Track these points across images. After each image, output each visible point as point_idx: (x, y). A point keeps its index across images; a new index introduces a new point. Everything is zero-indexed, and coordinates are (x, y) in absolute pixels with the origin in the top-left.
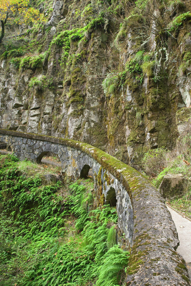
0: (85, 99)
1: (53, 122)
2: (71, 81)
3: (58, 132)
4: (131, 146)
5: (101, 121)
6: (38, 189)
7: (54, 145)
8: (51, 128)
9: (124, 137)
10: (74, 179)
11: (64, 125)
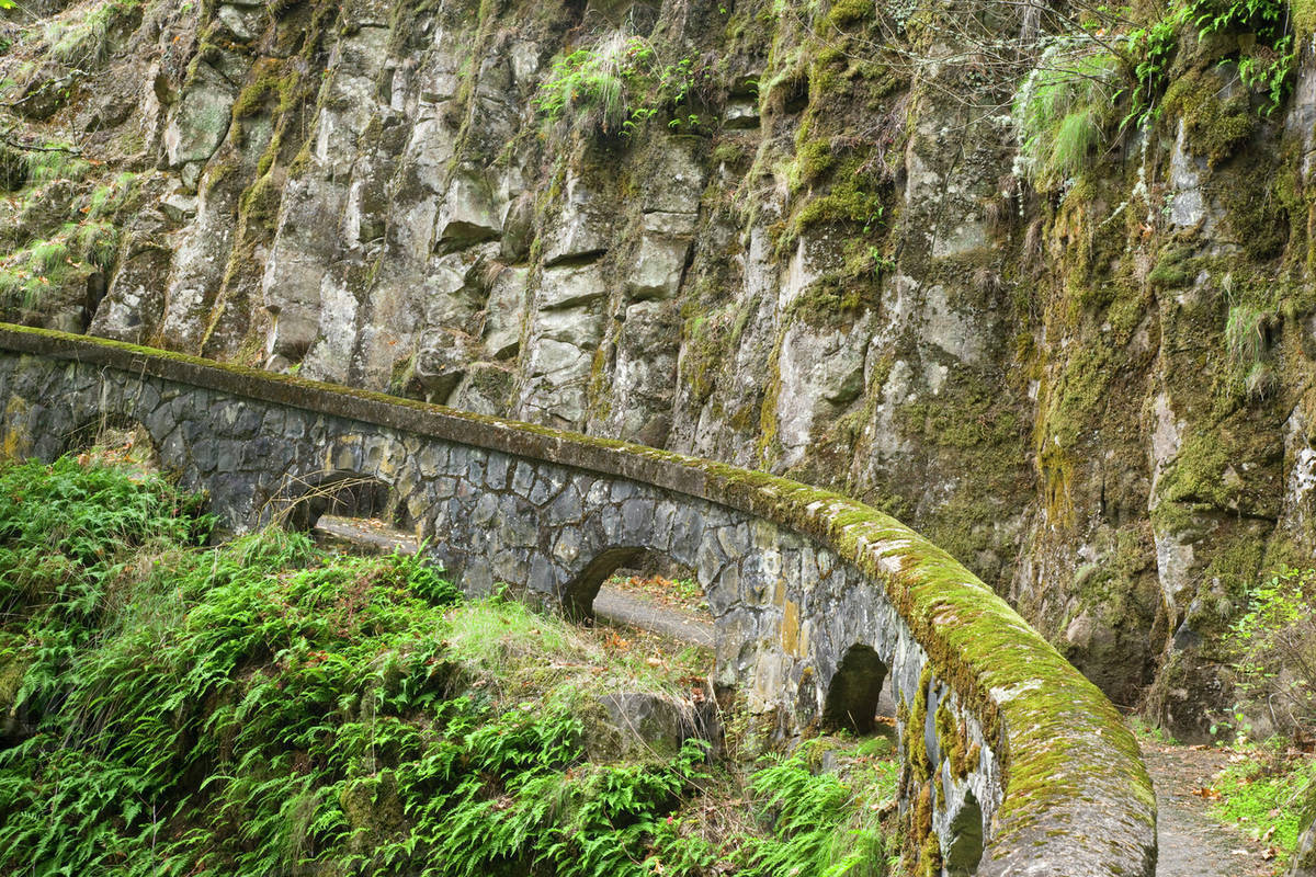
0: (894, 204)
1: (684, 351)
2: (811, 82)
3: (713, 419)
4: (1181, 536)
5: (998, 355)
6: (562, 784)
7: (673, 508)
8: (672, 387)
9: (1143, 469)
10: (787, 733)
11: (756, 374)
